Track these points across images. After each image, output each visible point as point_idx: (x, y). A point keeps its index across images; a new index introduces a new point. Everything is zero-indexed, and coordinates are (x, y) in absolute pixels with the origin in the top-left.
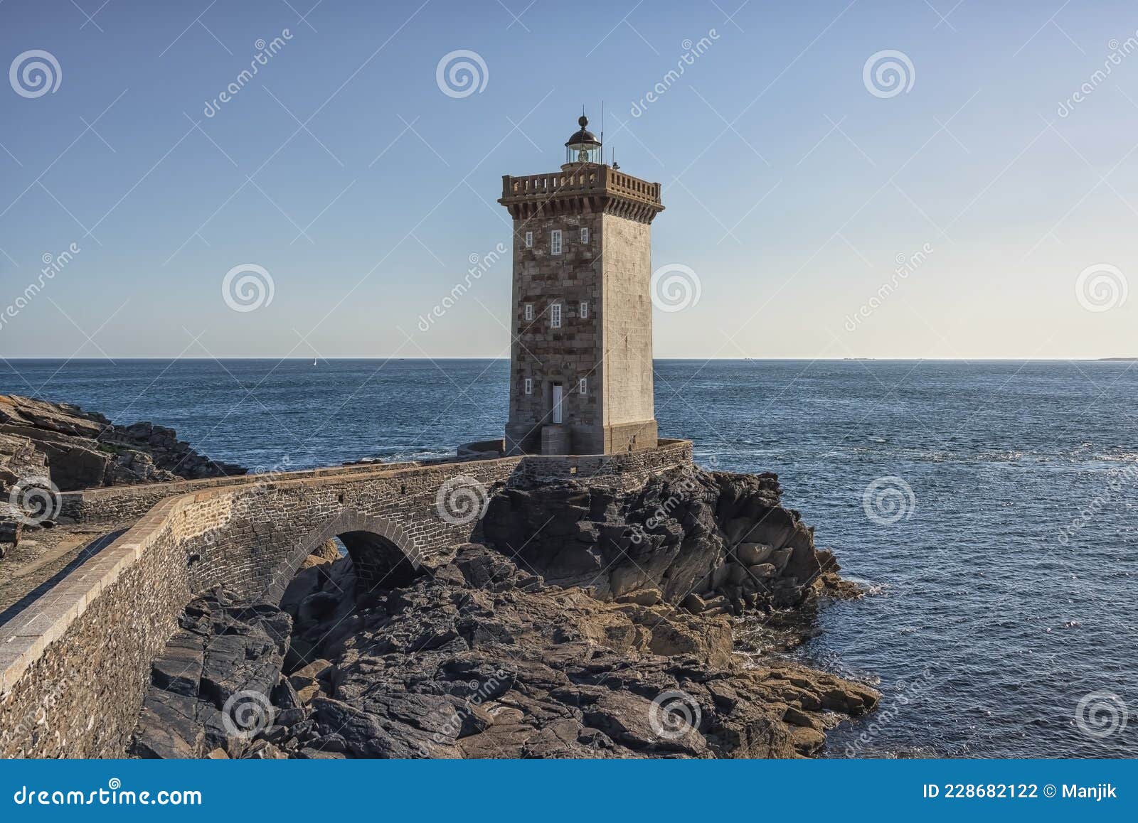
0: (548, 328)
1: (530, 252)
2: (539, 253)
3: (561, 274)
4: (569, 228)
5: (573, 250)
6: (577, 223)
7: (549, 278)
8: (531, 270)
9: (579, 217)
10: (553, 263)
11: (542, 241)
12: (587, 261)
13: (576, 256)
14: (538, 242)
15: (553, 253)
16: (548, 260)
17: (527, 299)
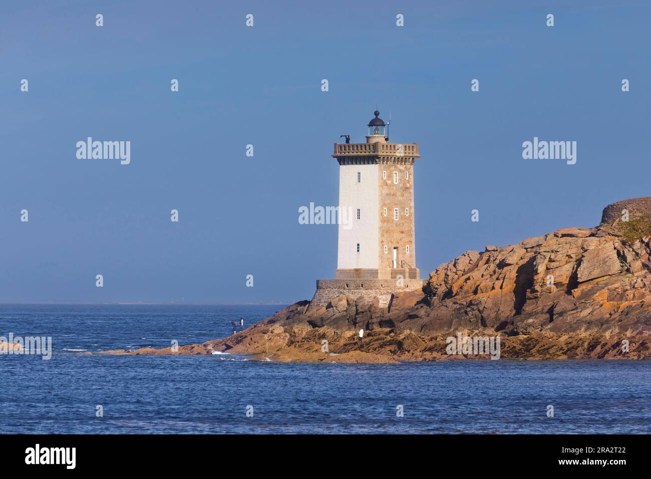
0: (393, 220)
1: (385, 181)
2: (389, 182)
3: (399, 194)
4: (400, 171)
5: (402, 182)
6: (404, 169)
7: (393, 195)
8: (386, 191)
9: (404, 166)
10: (394, 188)
11: (390, 176)
12: (407, 188)
13: (404, 185)
14: (389, 177)
15: (395, 183)
16: (393, 186)
17: (384, 205)
